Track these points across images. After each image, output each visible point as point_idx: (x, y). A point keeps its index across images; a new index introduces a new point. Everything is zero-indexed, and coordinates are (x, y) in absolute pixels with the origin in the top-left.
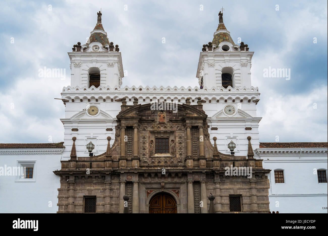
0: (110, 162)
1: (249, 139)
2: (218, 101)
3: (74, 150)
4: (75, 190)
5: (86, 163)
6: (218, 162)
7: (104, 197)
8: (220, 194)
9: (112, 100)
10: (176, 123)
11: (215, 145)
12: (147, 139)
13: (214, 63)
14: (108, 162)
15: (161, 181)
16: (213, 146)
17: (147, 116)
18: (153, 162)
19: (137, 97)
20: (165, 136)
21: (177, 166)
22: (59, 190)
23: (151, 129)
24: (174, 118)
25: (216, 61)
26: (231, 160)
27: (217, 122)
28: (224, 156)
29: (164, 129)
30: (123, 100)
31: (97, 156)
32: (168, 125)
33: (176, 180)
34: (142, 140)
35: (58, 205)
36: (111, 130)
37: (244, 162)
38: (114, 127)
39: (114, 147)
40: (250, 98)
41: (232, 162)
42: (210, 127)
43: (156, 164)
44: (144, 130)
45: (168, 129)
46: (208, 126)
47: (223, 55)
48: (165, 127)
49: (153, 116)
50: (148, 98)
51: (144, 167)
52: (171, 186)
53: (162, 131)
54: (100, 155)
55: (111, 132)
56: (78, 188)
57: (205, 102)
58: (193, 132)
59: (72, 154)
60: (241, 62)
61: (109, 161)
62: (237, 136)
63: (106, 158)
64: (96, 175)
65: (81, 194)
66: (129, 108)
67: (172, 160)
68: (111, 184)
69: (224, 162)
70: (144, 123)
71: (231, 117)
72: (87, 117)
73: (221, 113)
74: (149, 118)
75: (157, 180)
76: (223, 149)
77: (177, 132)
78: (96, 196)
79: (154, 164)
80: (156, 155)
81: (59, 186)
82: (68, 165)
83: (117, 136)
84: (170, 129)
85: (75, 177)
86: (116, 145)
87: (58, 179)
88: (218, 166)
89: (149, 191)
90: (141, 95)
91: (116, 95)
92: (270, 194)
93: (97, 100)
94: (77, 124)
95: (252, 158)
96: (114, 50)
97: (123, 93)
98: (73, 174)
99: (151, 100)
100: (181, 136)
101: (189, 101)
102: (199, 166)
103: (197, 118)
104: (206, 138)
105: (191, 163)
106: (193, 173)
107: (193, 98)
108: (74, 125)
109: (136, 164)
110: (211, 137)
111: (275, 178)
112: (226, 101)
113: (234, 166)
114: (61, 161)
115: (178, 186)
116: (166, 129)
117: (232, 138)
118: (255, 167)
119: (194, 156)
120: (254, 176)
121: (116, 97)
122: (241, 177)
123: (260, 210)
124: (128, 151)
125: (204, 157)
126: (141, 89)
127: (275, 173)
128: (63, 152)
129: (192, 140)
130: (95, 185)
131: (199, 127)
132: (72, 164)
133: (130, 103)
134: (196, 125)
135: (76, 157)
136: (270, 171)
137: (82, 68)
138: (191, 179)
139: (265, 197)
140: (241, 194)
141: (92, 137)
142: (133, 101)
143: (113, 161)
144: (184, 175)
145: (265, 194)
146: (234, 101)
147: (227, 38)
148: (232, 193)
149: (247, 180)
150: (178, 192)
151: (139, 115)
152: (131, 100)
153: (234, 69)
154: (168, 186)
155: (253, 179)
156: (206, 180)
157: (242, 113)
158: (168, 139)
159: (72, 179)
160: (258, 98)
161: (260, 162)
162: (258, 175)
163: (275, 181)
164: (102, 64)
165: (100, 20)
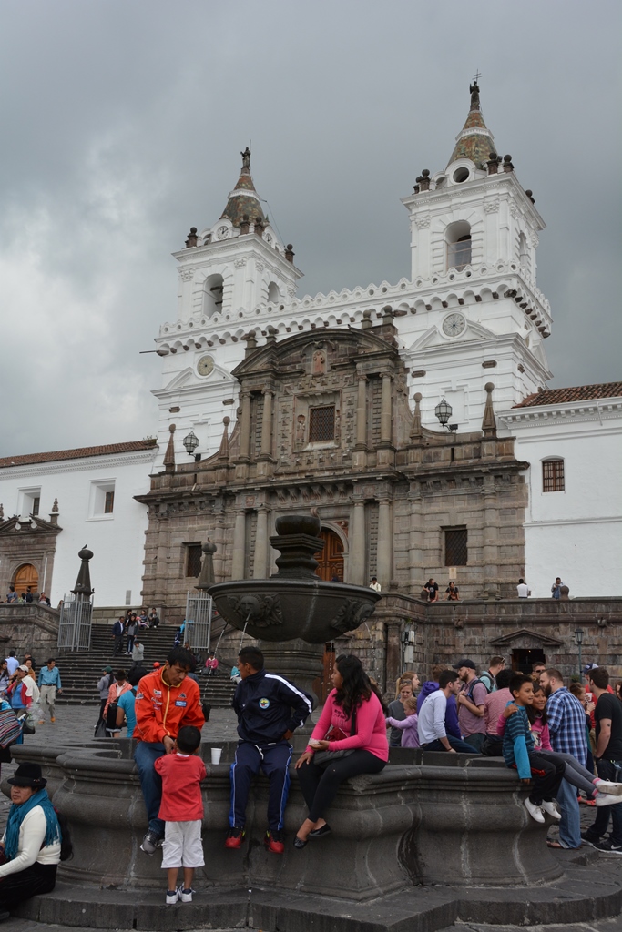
0: (224, 470)
1: (489, 388)
2: (429, 308)
3: (170, 451)
4: (168, 532)
5: (186, 476)
6: (417, 451)
8: (419, 526)
9: (235, 339)
10: (344, 372)
11: (418, 411)
12: (290, 415)
14: (219, 471)
15: (310, 504)
16: (413, 413)
17: (293, 363)
18: (298, 464)
19: (275, 325)
20: (327, 402)
21: (341, 469)
22: (147, 533)
23: (299, 392)
24: (342, 359)
25: (431, 214)
26: (447, 445)
27: (425, 358)
28: (434, 437)
29: (322, 388)
30: (250, 337)
31: (206, 460)
32: (330, 379)
33: (337, 499)
34: (282, 416)
35: (144, 563)
36: (230, 402)
37: (472, 446)
38: (237, 396)
39: (234, 439)
41: (449, 449)
42: (411, 371)
43: (304, 466)
44: (287, 394)
45: (330, 387)
47: (447, 195)
48: (324, 384)
49: (305, 361)
50: (294, 323)
51: (282, 475)
52: (331, 513)
53: (318, 392)
54: (211, 458)
55: (229, 407)
56: (174, 528)
57: (404, 313)
58: (375, 387)
59: (165, 461)
60: (486, 204)
61: (221, 468)
62: (466, 385)
63: (219, 462)
64: (200, 499)
65: (179, 541)
66: (256, 351)
67: (332, 455)
68: (224, 513)
69: (432, 451)
70: (286, 379)
71: (455, 340)
72: (196, 380)
73: (432, 334)
74: (297, 368)
76: (429, 421)
77: (344, 390)
78: (200, 543)
79: (301, 468)
80: (309, 447)
81: (144, 524)
82: (160, 481)
83: (239, 413)
84: (333, 386)
85: (168, 505)
86: (238, 432)
87: (144, 510)
88: (416, 462)
90: (282, 321)
91: (240, 327)
92: (528, 520)
93: (210, 344)
94: (178, 397)
95: (491, 434)
96: (252, 229)
97: (252, 322)
98: (163, 501)
99: (301, 328)
100: (352, 401)
101: (367, 318)
102: (375, 466)
103: (375, 356)
104: (399, 399)
105: (360, 459)
106: (361, 481)
107: (379, 309)
108: (174, 401)
109: (262, 470)
110: (411, 395)
111: (544, 479)
112: (445, 305)
113: (453, 459)
114: (151, 476)
115: (343, 512)
116: (325, 387)
117: (455, 391)
118: (496, 456)
119: (374, 441)
120: (492, 478)
121: (241, 331)
122: (466, 483)
123: (504, 562)
124: (257, 444)
125: (388, 444)
126: (282, 308)
127: (543, 466)
128: (155, 456)
129: (374, 405)
130: (201, 519)
131: (380, 375)
132: (165, 479)
133: (262, 342)
134: (375, 371)
135: (173, 465)
136: (526, 465)
137: (194, 280)
138: (359, 493)
139: (516, 530)
140: (465, 523)
141: (200, 421)
142: (268, 335)
143: (228, 468)
144: (348, 486)
145: (515, 522)
146: (461, 302)
147: (473, 147)
148: (447, 524)
149: (478, 489)
150: (346, 526)
151: (278, 363)
152: (264, 333)
153: (471, 222)
154: (325, 513)
155: (490, 484)
156: (391, 495)
157: (474, 327)
158: (334, 407)
159: (163, 509)
160: (513, 285)
161: (510, 442)
162: (501, 476)
163: (544, 487)
164: (226, 264)
165: (246, 167)
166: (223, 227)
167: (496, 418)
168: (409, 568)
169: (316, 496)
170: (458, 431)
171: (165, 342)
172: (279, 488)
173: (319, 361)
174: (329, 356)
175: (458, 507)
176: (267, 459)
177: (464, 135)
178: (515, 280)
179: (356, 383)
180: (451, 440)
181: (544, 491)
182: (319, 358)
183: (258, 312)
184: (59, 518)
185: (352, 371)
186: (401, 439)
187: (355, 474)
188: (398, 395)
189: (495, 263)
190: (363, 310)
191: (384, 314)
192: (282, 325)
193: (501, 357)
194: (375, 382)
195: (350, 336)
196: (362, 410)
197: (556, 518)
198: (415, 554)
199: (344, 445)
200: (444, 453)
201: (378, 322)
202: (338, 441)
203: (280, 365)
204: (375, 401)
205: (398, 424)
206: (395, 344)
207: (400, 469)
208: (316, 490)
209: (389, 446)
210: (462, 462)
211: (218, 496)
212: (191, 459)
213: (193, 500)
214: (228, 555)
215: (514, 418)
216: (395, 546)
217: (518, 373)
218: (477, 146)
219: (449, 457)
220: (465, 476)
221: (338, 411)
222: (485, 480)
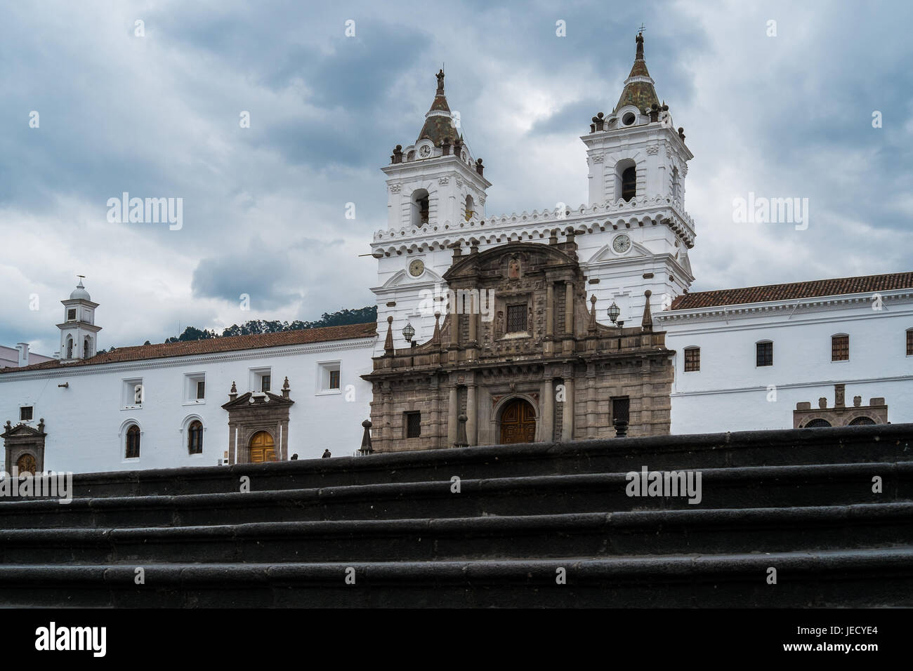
0: (438, 354)
1: (648, 294)
2: (603, 229)
3: (389, 338)
4: (391, 403)
5: (405, 359)
6: (592, 341)
7: (430, 413)
8: (594, 397)
9: (442, 247)
10: (536, 278)
11: (593, 311)
13: (602, 155)
14: (433, 355)
15: (509, 381)
16: (590, 312)
17: (492, 269)
18: (499, 350)
19: (477, 237)
20: (522, 301)
21: (533, 354)
22: (372, 404)
23: (498, 292)
24: (533, 267)
25: (605, 152)
26: (616, 337)
27: (599, 269)
28: (606, 330)
29: (517, 290)
30: (456, 247)
31: (422, 346)
32: (523, 283)
33: (531, 377)
37: (634, 338)
39: (445, 329)
40: (653, 217)
41: (617, 340)
42: (588, 279)
43: (504, 352)
45: (524, 290)
46: (585, 278)
47: (618, 137)
48: (519, 287)
49: (502, 267)
50: (493, 237)
51: (485, 358)
52: (526, 387)
53: (514, 293)
54: (425, 344)
56: (396, 400)
57: (583, 233)
58: (560, 291)
59: (386, 346)
60: (648, 147)
61: (434, 352)
62: (631, 291)
63: (433, 348)
64: (418, 378)
65: (400, 410)
66: (463, 259)
67: (526, 343)
68: (439, 390)
69: (604, 341)
70: (487, 282)
71: (623, 256)
72: (409, 280)
73: (605, 250)
74: (496, 273)
75: (502, 379)
76: (603, 319)
77: (536, 293)
78: (419, 411)
79: (501, 353)
80: (507, 336)
81: (370, 397)
82: (381, 363)
84: (526, 289)
85: (392, 382)
86: (448, 324)
87: (369, 387)
88: (592, 349)
89: (494, 399)
90: (483, 234)
91: (447, 238)
92: (673, 392)
93: (421, 250)
94: (394, 294)
95: (648, 330)
96: (452, 151)
97: (457, 234)
98: (386, 379)
99: (499, 240)
100: (541, 300)
101: (554, 236)
102: (561, 353)
103: (561, 268)
104: (579, 301)
105: (549, 347)
106: (551, 364)
107: (563, 228)
108: (391, 297)
109: (470, 355)
110: (589, 297)
111: (686, 362)
112: (615, 227)
113: (620, 347)
114: (373, 358)
115: (535, 386)
116: (520, 290)
117: (622, 296)
118: (652, 345)
119: (559, 333)
120: (648, 362)
121: (447, 241)
122: (629, 365)
123: (656, 421)
124: (464, 334)
125: (571, 336)
126: (483, 223)
127: (685, 353)
128: (375, 342)
129: (559, 305)
130: (419, 393)
131: (565, 282)
132: (386, 362)
133: (467, 251)
134: (561, 279)
135: (392, 350)
136: (673, 353)
137: (402, 193)
138: (547, 374)
139: (665, 399)
140: (628, 394)
141: (414, 314)
142: (471, 245)
143: (441, 353)
144: (540, 368)
145: (665, 393)
146: (628, 226)
147: (639, 94)
148: (615, 395)
149: (637, 370)
150: (537, 398)
151: (480, 269)
152: (468, 244)
153: (636, 160)
154: (521, 388)
155: (646, 367)
156: (573, 374)
157: (638, 247)
158: (526, 305)
159: (386, 386)
160: (667, 215)
161: (661, 335)
162: (655, 361)
163: (685, 368)
164: (431, 181)
165: (441, 88)
166: (426, 146)
167: (653, 317)
168: (587, 428)
169: (514, 375)
170: (624, 327)
171: (380, 247)
172: (485, 369)
173: (514, 268)
174: (522, 265)
175: (623, 383)
176: (475, 346)
177: (631, 82)
178: (669, 212)
179: (545, 288)
180: (619, 333)
181: (685, 371)
182: (514, 265)
183: (462, 225)
184: (290, 394)
185: (542, 278)
186: (581, 331)
187: (546, 359)
188: (578, 297)
189: (654, 196)
190: (551, 229)
191: (567, 233)
192: (483, 237)
193: (656, 271)
194: (560, 287)
195: (540, 249)
196: (550, 309)
197: (693, 391)
198: (590, 417)
199: (536, 335)
200: (613, 343)
201: (562, 240)
202: (531, 332)
203: (481, 270)
204: (560, 302)
205: (578, 320)
206: (576, 258)
207: (580, 355)
208: (515, 371)
209: (572, 337)
210: (627, 350)
211: (434, 375)
212: (409, 345)
213: (412, 378)
214: (443, 420)
215: (665, 318)
216: (576, 411)
217: (669, 282)
218: (641, 93)
219: (617, 346)
220: (629, 360)
221: (530, 309)
222: (643, 363)
